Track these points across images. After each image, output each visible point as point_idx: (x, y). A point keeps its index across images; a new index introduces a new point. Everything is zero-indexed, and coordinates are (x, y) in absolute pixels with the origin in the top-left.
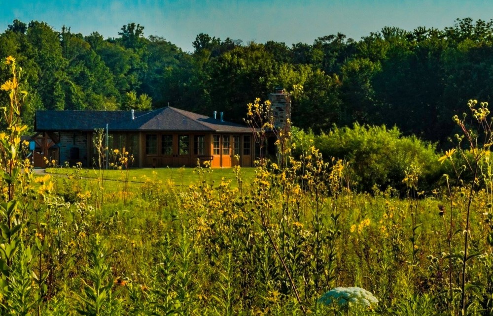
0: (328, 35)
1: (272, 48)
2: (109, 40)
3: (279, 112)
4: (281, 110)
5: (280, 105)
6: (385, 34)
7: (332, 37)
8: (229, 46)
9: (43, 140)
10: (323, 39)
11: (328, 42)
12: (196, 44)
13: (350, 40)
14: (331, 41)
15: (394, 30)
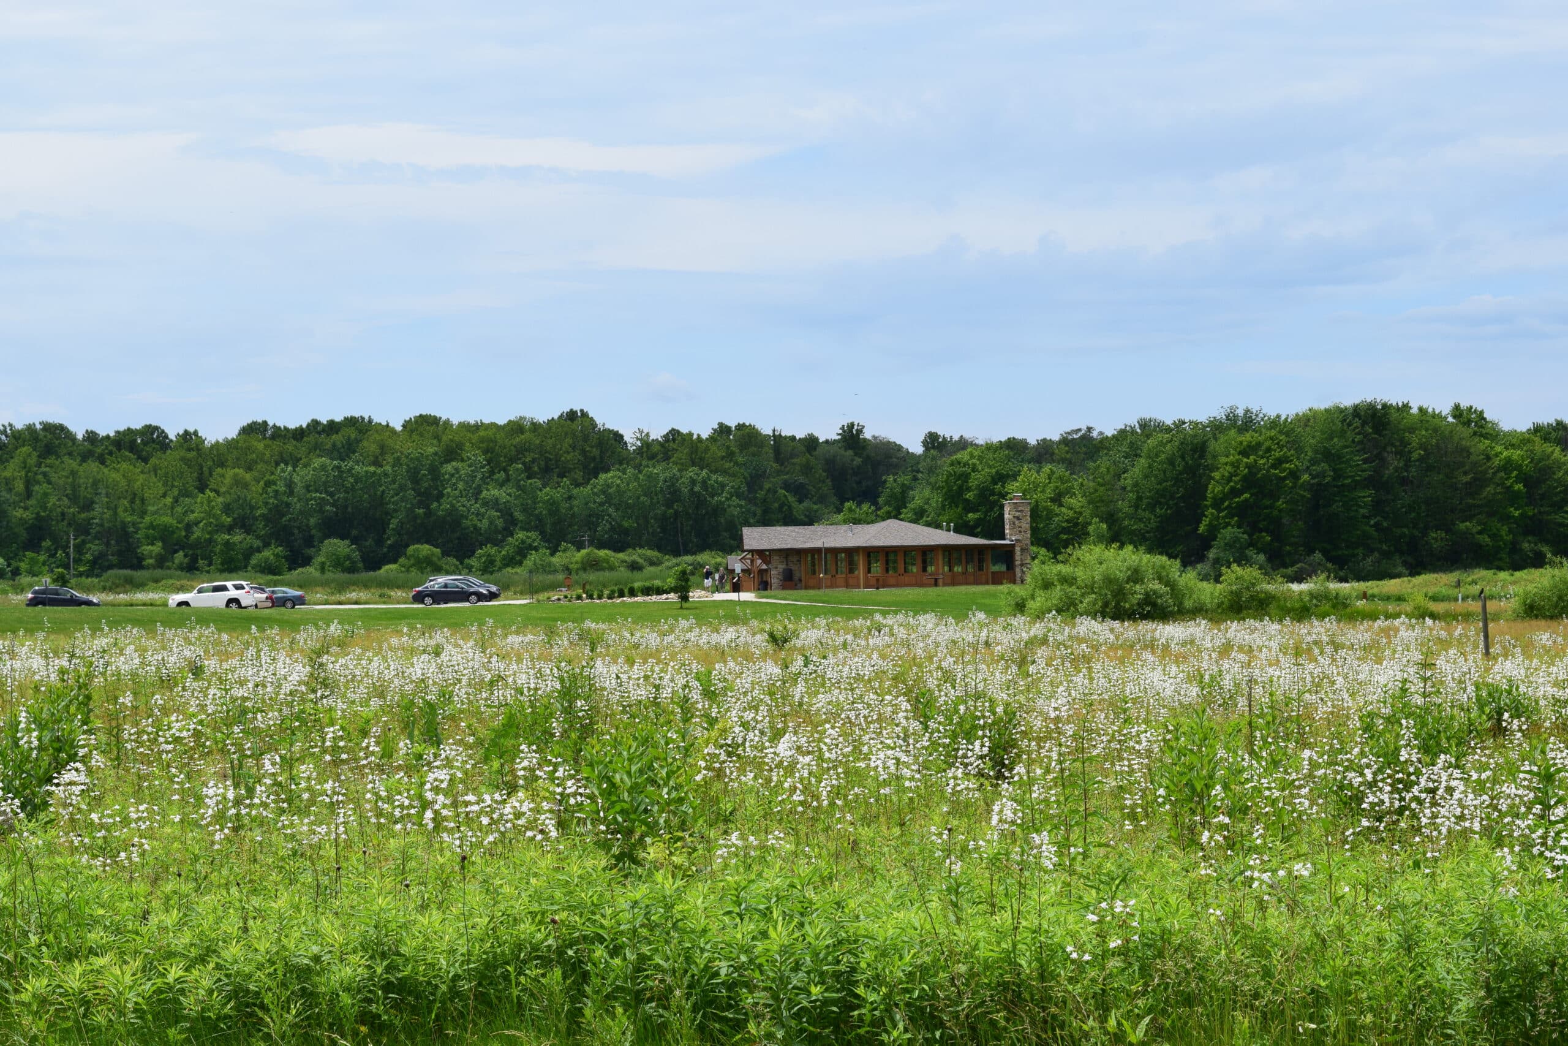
0: (1075, 428)
1: (1015, 447)
2: (827, 442)
3: (1017, 522)
4: (1018, 518)
5: (1017, 514)
6: (1140, 426)
7: (1080, 430)
8: (963, 444)
9: (752, 561)
10: (1069, 433)
11: (1075, 436)
12: (925, 443)
13: (1101, 433)
14: (1079, 435)
15: (1150, 420)
